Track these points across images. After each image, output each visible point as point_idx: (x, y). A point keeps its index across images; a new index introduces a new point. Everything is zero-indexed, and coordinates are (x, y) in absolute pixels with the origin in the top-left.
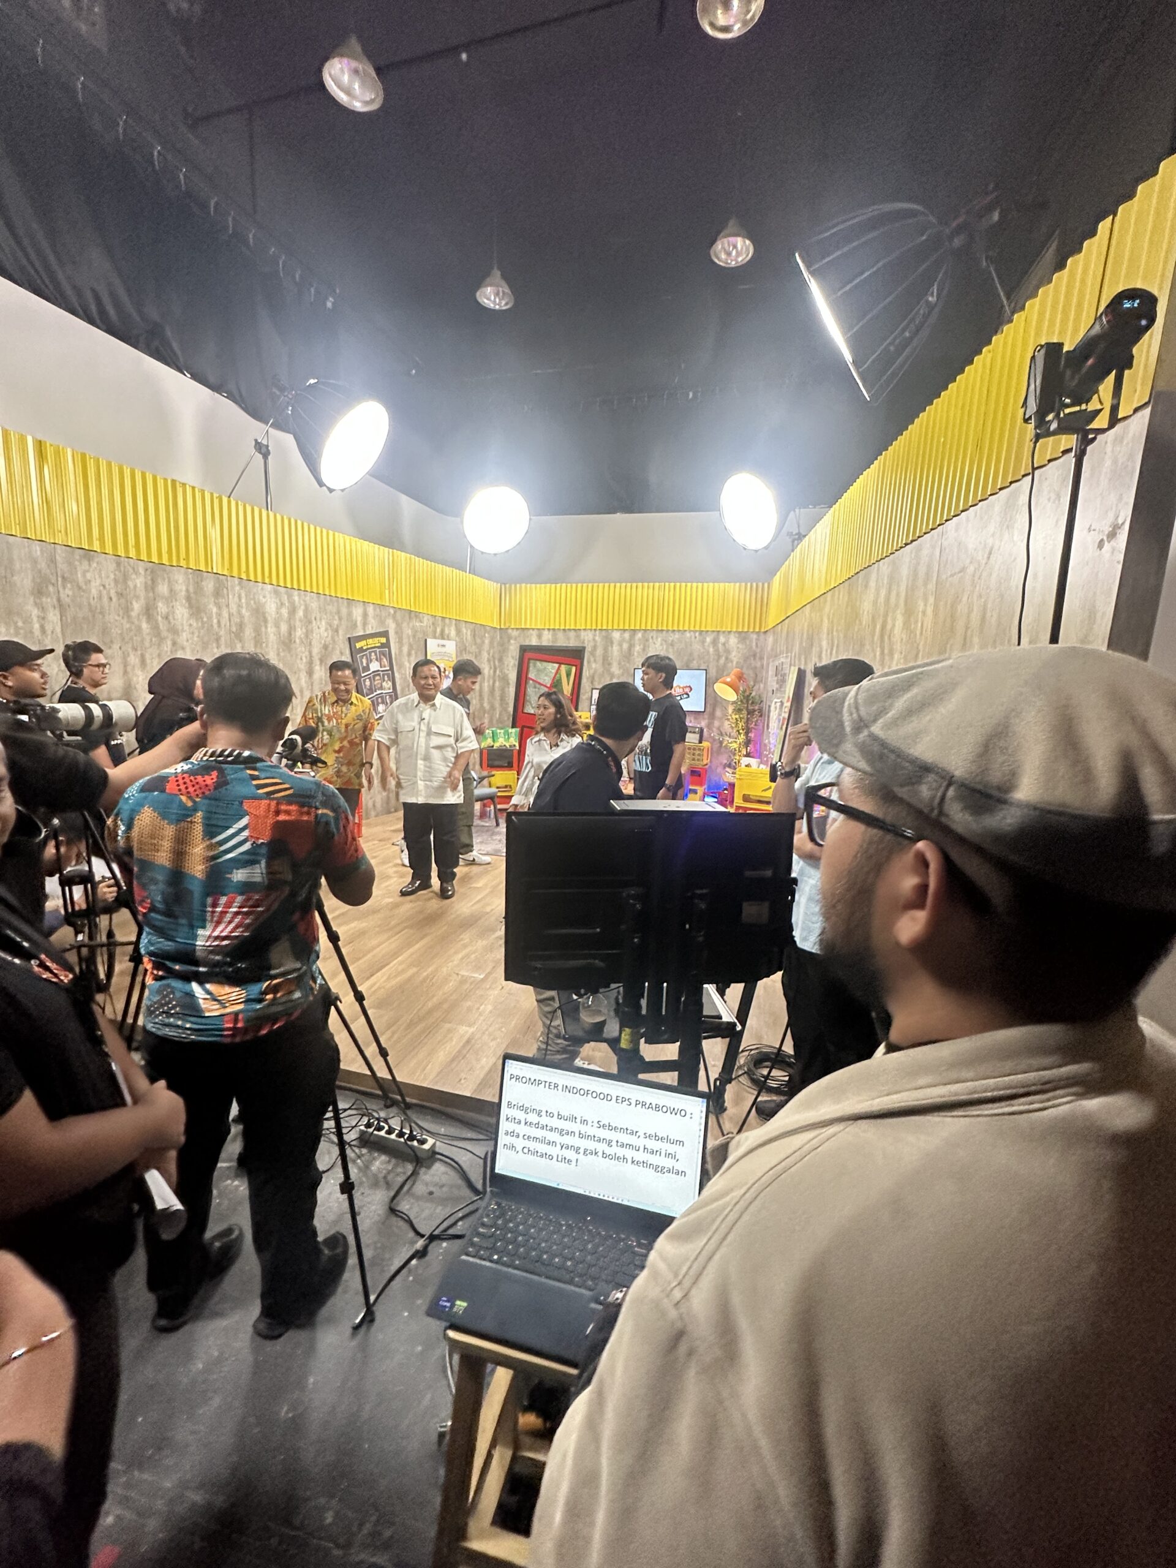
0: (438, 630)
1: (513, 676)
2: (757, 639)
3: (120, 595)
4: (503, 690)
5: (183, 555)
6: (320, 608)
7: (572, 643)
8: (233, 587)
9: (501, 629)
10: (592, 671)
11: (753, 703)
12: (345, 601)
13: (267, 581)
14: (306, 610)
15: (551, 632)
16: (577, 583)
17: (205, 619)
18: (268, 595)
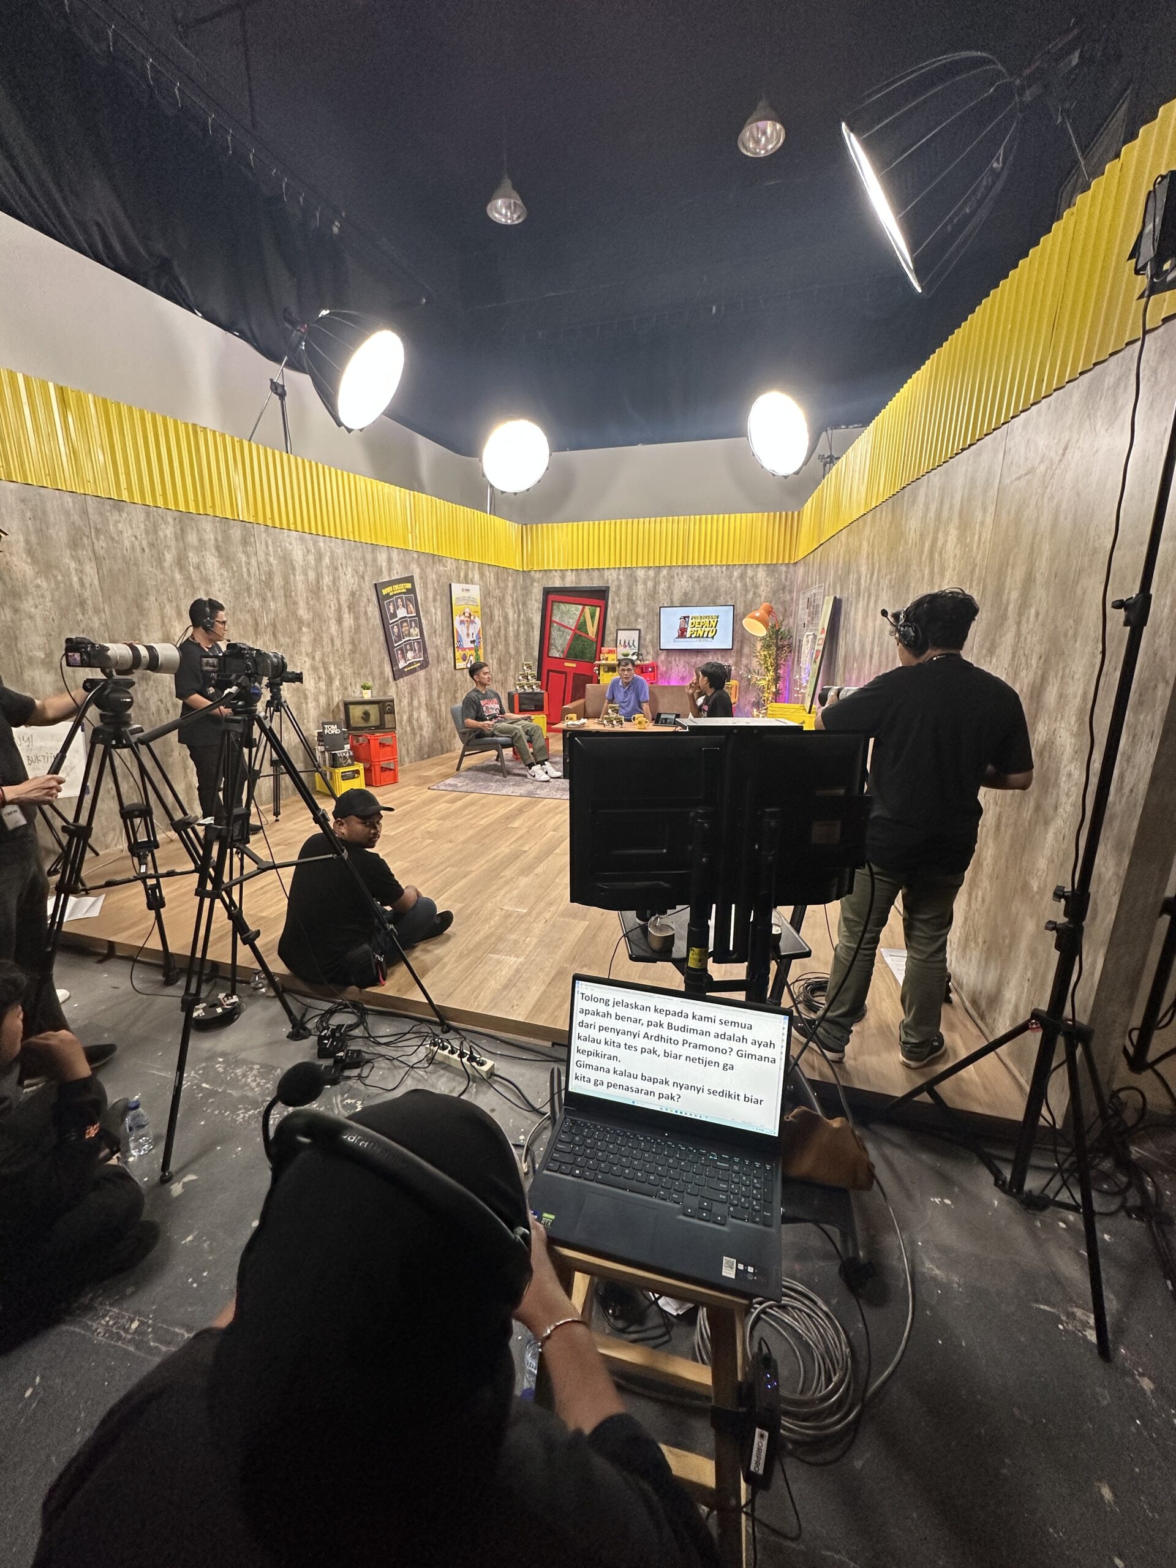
0: (462, 574)
1: (537, 619)
2: (787, 572)
3: (152, 545)
4: (528, 635)
5: (209, 503)
6: (346, 554)
7: (596, 583)
8: (259, 535)
9: (523, 571)
10: (617, 612)
11: (782, 638)
12: (370, 546)
13: (292, 527)
14: (332, 558)
15: (574, 572)
16: (599, 520)
17: (235, 568)
18: (294, 542)
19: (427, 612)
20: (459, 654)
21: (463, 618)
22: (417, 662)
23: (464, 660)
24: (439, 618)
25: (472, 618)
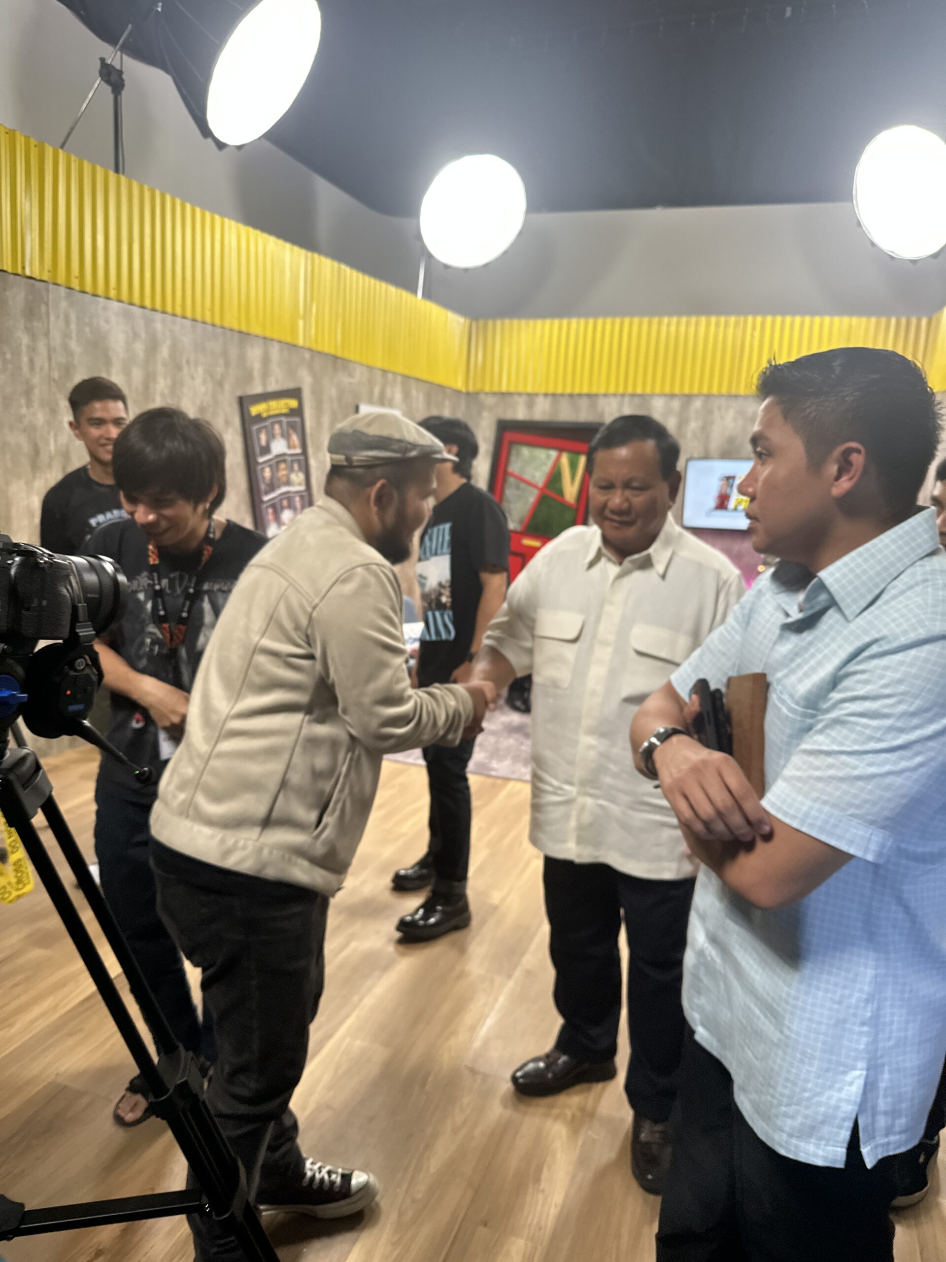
1: (485, 469)
6: (196, 345)
7: (584, 416)
8: (56, 303)
13: (113, 293)
14: (174, 350)
15: (550, 398)
16: (595, 317)
18: (113, 319)
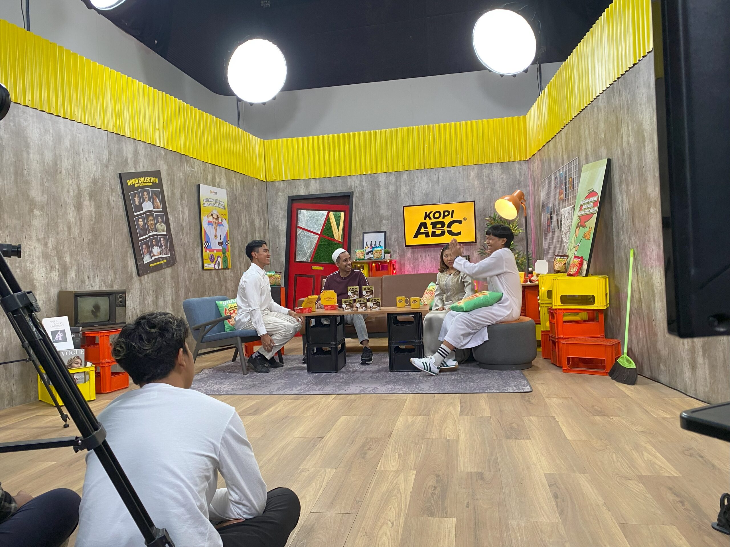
0: (209, 177)
1: (283, 227)
2: (520, 169)
7: (340, 189)
9: (267, 181)
10: (362, 216)
15: (318, 181)
19: (174, 209)
20: (207, 254)
21: (210, 219)
22: (163, 258)
23: (212, 261)
24: (186, 216)
25: (220, 220)
